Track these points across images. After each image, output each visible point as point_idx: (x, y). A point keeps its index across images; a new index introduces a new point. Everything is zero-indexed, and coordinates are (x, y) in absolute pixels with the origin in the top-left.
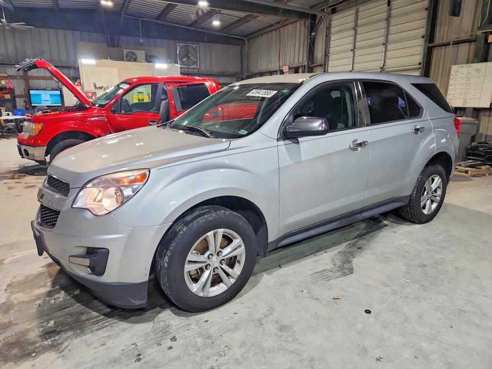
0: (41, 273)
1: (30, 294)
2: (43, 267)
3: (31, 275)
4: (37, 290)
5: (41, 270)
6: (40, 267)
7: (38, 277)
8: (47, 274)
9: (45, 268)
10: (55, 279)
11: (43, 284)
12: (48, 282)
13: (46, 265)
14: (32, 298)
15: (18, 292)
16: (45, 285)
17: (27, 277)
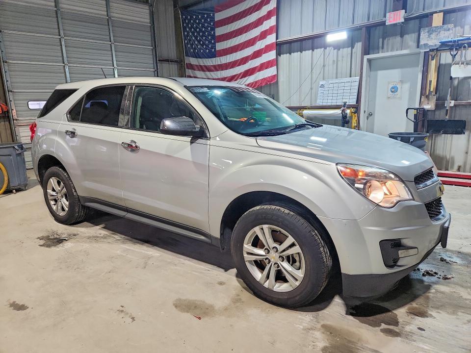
0: (437, 308)
1: (454, 291)
2: (431, 316)
3: (448, 313)
4: (447, 291)
5: (433, 313)
6: (435, 318)
7: (441, 306)
8: (431, 304)
9: (430, 312)
10: (424, 293)
11: (438, 294)
12: (433, 293)
13: (427, 317)
14: (453, 286)
15: (466, 299)
16: (437, 291)
17: (454, 313)
